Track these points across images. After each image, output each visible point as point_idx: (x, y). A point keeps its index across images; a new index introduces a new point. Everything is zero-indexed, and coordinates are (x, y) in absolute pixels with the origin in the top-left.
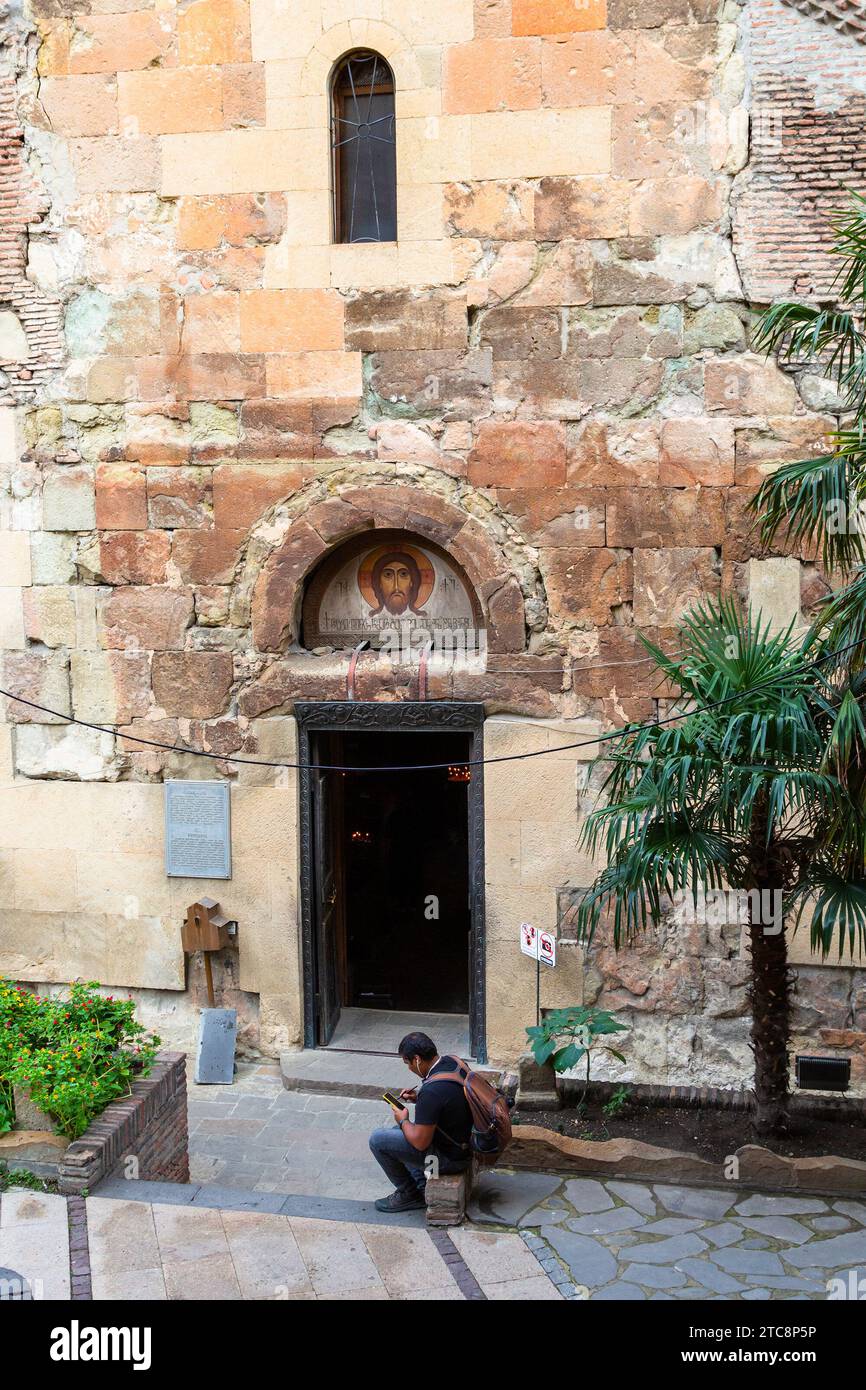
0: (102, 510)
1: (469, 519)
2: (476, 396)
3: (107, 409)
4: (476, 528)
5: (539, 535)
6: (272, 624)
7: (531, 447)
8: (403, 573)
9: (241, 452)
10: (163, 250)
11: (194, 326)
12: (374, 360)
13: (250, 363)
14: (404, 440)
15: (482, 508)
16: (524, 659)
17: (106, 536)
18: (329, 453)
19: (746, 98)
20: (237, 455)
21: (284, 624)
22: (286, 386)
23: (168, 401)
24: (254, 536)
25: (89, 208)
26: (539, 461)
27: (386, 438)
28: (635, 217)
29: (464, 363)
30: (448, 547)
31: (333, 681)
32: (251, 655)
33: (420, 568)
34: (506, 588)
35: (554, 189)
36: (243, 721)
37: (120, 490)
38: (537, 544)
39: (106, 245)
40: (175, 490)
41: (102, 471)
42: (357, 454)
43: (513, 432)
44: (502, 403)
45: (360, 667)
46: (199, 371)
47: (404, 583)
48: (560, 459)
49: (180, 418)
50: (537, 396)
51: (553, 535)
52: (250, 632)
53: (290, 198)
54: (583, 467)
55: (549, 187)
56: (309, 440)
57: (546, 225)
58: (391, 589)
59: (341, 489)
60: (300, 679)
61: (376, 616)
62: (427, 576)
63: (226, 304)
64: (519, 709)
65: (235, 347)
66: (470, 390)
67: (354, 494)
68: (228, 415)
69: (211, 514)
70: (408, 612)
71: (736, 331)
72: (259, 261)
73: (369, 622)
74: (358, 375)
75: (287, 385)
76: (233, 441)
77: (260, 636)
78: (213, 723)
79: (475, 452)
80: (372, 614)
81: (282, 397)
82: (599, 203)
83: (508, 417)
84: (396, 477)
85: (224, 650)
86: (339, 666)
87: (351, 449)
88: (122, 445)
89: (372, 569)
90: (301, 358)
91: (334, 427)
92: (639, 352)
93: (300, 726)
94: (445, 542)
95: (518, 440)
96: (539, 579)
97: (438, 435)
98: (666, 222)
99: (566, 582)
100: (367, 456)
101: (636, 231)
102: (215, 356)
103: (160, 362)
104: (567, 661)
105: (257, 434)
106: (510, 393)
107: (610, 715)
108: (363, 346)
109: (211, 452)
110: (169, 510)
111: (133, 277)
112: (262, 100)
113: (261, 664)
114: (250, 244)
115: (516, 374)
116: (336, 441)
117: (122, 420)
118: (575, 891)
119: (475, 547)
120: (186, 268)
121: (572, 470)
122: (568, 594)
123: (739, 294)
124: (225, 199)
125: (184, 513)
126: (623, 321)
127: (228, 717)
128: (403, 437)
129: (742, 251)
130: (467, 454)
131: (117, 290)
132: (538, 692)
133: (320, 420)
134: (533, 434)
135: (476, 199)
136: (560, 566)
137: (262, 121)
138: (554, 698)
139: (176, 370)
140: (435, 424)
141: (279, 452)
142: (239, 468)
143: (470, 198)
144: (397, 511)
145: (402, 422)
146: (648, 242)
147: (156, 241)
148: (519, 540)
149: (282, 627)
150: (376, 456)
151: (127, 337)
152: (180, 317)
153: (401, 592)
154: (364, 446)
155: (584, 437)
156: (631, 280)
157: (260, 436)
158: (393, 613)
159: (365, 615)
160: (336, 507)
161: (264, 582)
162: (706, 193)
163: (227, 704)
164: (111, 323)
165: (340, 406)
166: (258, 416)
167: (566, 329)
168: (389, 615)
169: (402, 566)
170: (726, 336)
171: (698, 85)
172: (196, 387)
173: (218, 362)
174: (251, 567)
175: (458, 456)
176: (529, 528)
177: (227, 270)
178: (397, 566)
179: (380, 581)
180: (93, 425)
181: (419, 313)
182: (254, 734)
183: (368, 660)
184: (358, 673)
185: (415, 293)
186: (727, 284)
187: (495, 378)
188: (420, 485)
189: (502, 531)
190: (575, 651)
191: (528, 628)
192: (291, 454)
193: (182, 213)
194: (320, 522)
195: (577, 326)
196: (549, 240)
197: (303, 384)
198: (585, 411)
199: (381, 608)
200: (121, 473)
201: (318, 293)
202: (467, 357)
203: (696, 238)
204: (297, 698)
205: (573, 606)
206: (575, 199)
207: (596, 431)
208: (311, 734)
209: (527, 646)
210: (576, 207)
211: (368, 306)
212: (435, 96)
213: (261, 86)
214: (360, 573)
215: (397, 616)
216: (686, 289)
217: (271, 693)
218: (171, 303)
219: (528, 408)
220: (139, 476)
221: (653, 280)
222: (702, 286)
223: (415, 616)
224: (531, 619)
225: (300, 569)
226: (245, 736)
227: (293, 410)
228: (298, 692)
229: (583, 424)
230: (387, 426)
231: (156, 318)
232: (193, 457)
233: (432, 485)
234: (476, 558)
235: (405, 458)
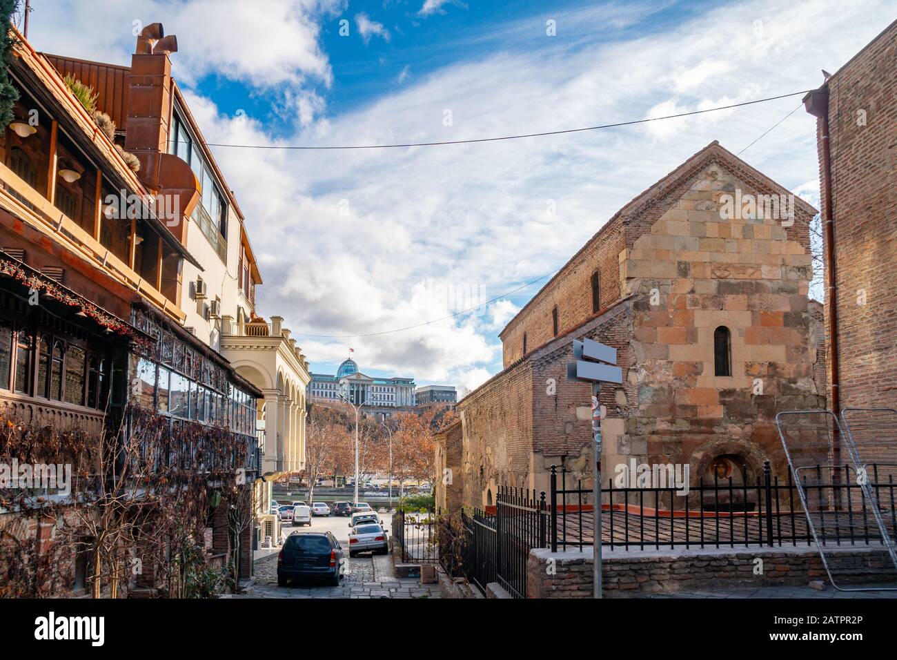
0: (649, 448)
1: (752, 451)
2: (753, 418)
3: (651, 419)
4: (754, 454)
5: (770, 455)
7: (767, 432)
8: (723, 467)
9: (690, 432)
10: (669, 375)
11: (677, 397)
12: (727, 408)
13: (693, 408)
14: (735, 429)
15: (754, 447)
17: (650, 456)
18: (713, 433)
19: (816, 346)
20: (689, 433)
23: (670, 418)
24: (693, 456)
25: (648, 363)
26: (769, 436)
27: (729, 429)
28: (792, 373)
29: (750, 409)
33: (727, 465)
35: (772, 365)
37: (655, 443)
39: (653, 373)
40: (671, 443)
41: (649, 437)
42: (721, 433)
43: (763, 427)
44: (760, 420)
46: (678, 409)
47: (723, 470)
49: (672, 422)
50: (769, 418)
53: (704, 363)
55: (771, 364)
56: (709, 429)
57: (770, 374)
58: (720, 472)
59: (717, 443)
63: (687, 391)
65: (689, 403)
66: (751, 416)
67: (722, 444)
68: (686, 422)
69: (681, 450)
71: (815, 403)
72: (696, 380)
74: (722, 412)
75: (703, 414)
76: (687, 429)
79: (753, 433)
81: (701, 417)
82: (783, 369)
83: (762, 423)
84: (732, 439)
88: (655, 430)
90: (707, 406)
91: (715, 425)
92: (794, 407)
94: (746, 457)
95: (764, 430)
97: (743, 428)
98: (799, 375)
100: (724, 433)
101: (792, 376)
102: (683, 405)
103: (666, 406)
105: (694, 427)
106: (762, 417)
108: (723, 403)
109: (681, 432)
110: (669, 448)
111: (660, 382)
112: (697, 337)
114: (693, 375)
115: (763, 412)
116: (716, 429)
117: (655, 423)
119: (753, 458)
120: (675, 381)
123: (817, 393)
124: (688, 363)
125: (673, 449)
126: (790, 399)
129: (817, 383)
130: (751, 433)
131: (656, 386)
133: (711, 423)
134: (767, 428)
135: (754, 366)
137: (697, 343)
139: (672, 409)
140: (742, 425)
141: (701, 432)
142: (689, 437)
143: (751, 366)
144: (732, 449)
145: (734, 425)
146: (795, 379)
147: (667, 373)
150: (727, 434)
151: (658, 399)
152: (673, 394)
153: (722, 472)
154: (723, 431)
156: (791, 389)
157: (695, 428)
158: (720, 478)
160: (716, 447)
162: (808, 368)
164: (654, 395)
165: (717, 420)
166: (694, 422)
167: (776, 401)
169: (722, 465)
170: (814, 404)
171: (806, 341)
172: (677, 414)
173: (684, 407)
175: (749, 434)
176: (767, 453)
177: (687, 382)
179: (717, 469)
180: (646, 424)
181: (738, 395)
185: (738, 390)
186: (814, 391)
187: (758, 413)
188: (738, 442)
189: (759, 453)
192: (704, 433)
193: (675, 366)
194: (711, 452)
195: (779, 400)
196: (772, 377)
197: (708, 414)
200: (655, 438)
201: (712, 389)
202: (751, 407)
203: (806, 379)
206: (778, 368)
210: (778, 370)
211: (725, 393)
212: (742, 339)
213: (697, 333)
215: (722, 479)
216: (805, 392)
218: (671, 390)
219: (766, 421)
220: (660, 439)
221: (797, 389)
222: (809, 391)
227: (705, 421)
230: (730, 426)
231: (666, 394)
232: (676, 433)
233: (742, 442)
234: (753, 461)
235: (734, 434)
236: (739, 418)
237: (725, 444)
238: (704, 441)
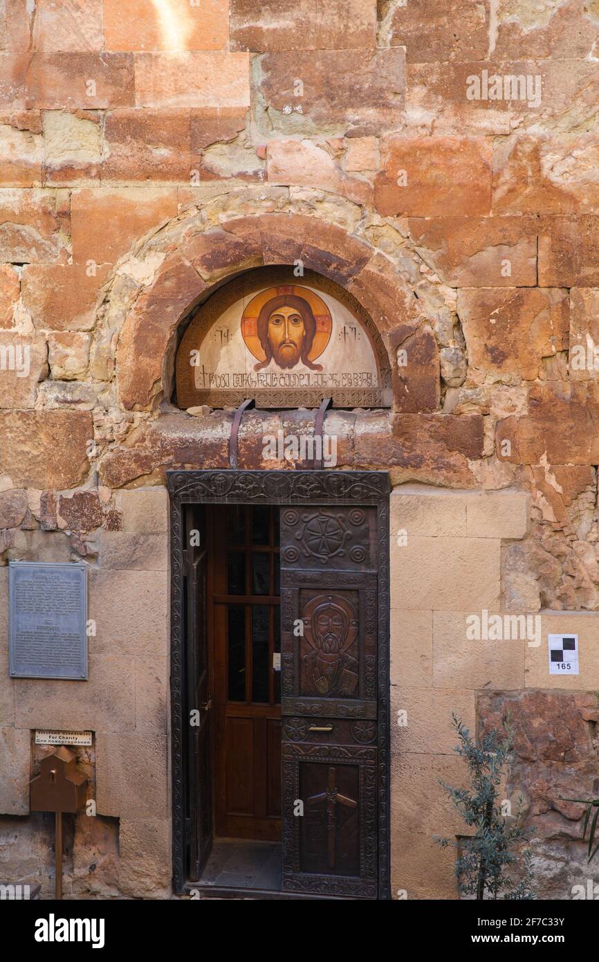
1: (375, 253)
2: (386, 106)
4: (384, 267)
5: (458, 272)
6: (140, 378)
7: (449, 167)
8: (296, 321)
9: (105, 172)
11: (47, 17)
12: (263, 62)
13: (115, 66)
14: (299, 159)
15: (389, 238)
16: (438, 420)
18: (208, 174)
20: (100, 176)
21: (155, 378)
22: (159, 94)
23: (17, 109)
24: (119, 273)
26: (459, 185)
27: (278, 157)
29: (372, 67)
30: (350, 287)
31: (212, 445)
32: (115, 414)
33: (315, 313)
34: (417, 335)
36: (104, 492)
38: (455, 283)
40: (25, 216)
42: (243, 176)
43: (429, 150)
44: (416, 114)
45: (245, 429)
46: (53, 73)
47: (296, 332)
48: (485, 182)
49: (30, 129)
50: (457, 107)
51: (474, 272)
52: (116, 387)
54: (511, 191)
56: (186, 158)
58: (280, 339)
59: (223, 218)
60: (173, 442)
61: (262, 370)
62: (323, 323)
64: (432, 479)
65: (98, 44)
66: (377, 99)
67: (241, 222)
68: (89, 126)
69: (68, 247)
70: (300, 367)
73: (254, 377)
74: (245, 81)
75: (160, 92)
76: (96, 159)
77: (128, 392)
78: (69, 494)
79: (382, 173)
80: (257, 367)
81: (155, 106)
83: (424, 132)
84: (290, 203)
85: (82, 407)
86: (219, 429)
87: (237, 169)
89: (257, 315)
91: (216, 142)
92: (583, 51)
93: (173, 498)
94: (346, 282)
95: (435, 160)
96: (458, 325)
97: (340, 153)
99: (489, 328)
100: (255, 177)
102: (74, 55)
103: (6, 61)
104: (489, 422)
105: (124, 150)
106: (426, 103)
107: (540, 486)
108: (251, 45)
109: (68, 172)
110: (19, 241)
113: (128, 424)
115: (434, 79)
116: (218, 159)
118: (498, 694)
119: (381, 286)
121: (498, 194)
122: (492, 343)
125: (36, 244)
126: (565, 14)
127: (86, 487)
128: (297, 156)
130: (374, 175)
132: (456, 458)
133: (199, 135)
134: (452, 151)
136: (483, 309)
138: (474, 465)
139: (27, 70)
140: (336, 140)
141: (149, 173)
142: (101, 191)
144: (289, 243)
145: (296, 137)
148: (434, 278)
149: (153, 381)
150: (266, 178)
152: (31, 5)
153: (292, 342)
154: (252, 166)
155: (514, 155)
157: (125, 153)
158: (283, 367)
159: (250, 369)
160: (218, 238)
161: (132, 328)
163: (86, 473)
165: (223, 118)
166: (125, 129)
167: (495, 22)
168: (278, 369)
169: (293, 311)
172: (50, 91)
173: (77, 63)
174: (114, 310)
175: (364, 178)
176: (447, 263)
178: (287, 311)
179: (267, 330)
182: (119, 508)
183: (254, 421)
184: (241, 435)
187: (412, 84)
188: (317, 214)
189: (415, 267)
190: (499, 411)
191: (442, 381)
192: (165, 175)
194: (198, 257)
195: (509, 20)
197: (180, 91)
198: (515, 124)
199: (268, 361)
202: (375, 58)
204: (169, 465)
205: (497, 357)
207: (528, 148)
208: (185, 508)
209: (442, 404)
214: (244, 319)
215: (287, 371)
217: (138, 459)
219: (448, 120)
223: (308, 370)
224: (448, 371)
225: (174, 314)
226: (107, 510)
227: (168, 122)
228: (171, 457)
229: (513, 140)
230: (279, 142)
231: (1, 6)
232: (48, 176)
233: (331, 214)
234: (383, 300)
235: (300, 181)
236: (321, 108)
237: (256, 223)
238: (170, 211)
